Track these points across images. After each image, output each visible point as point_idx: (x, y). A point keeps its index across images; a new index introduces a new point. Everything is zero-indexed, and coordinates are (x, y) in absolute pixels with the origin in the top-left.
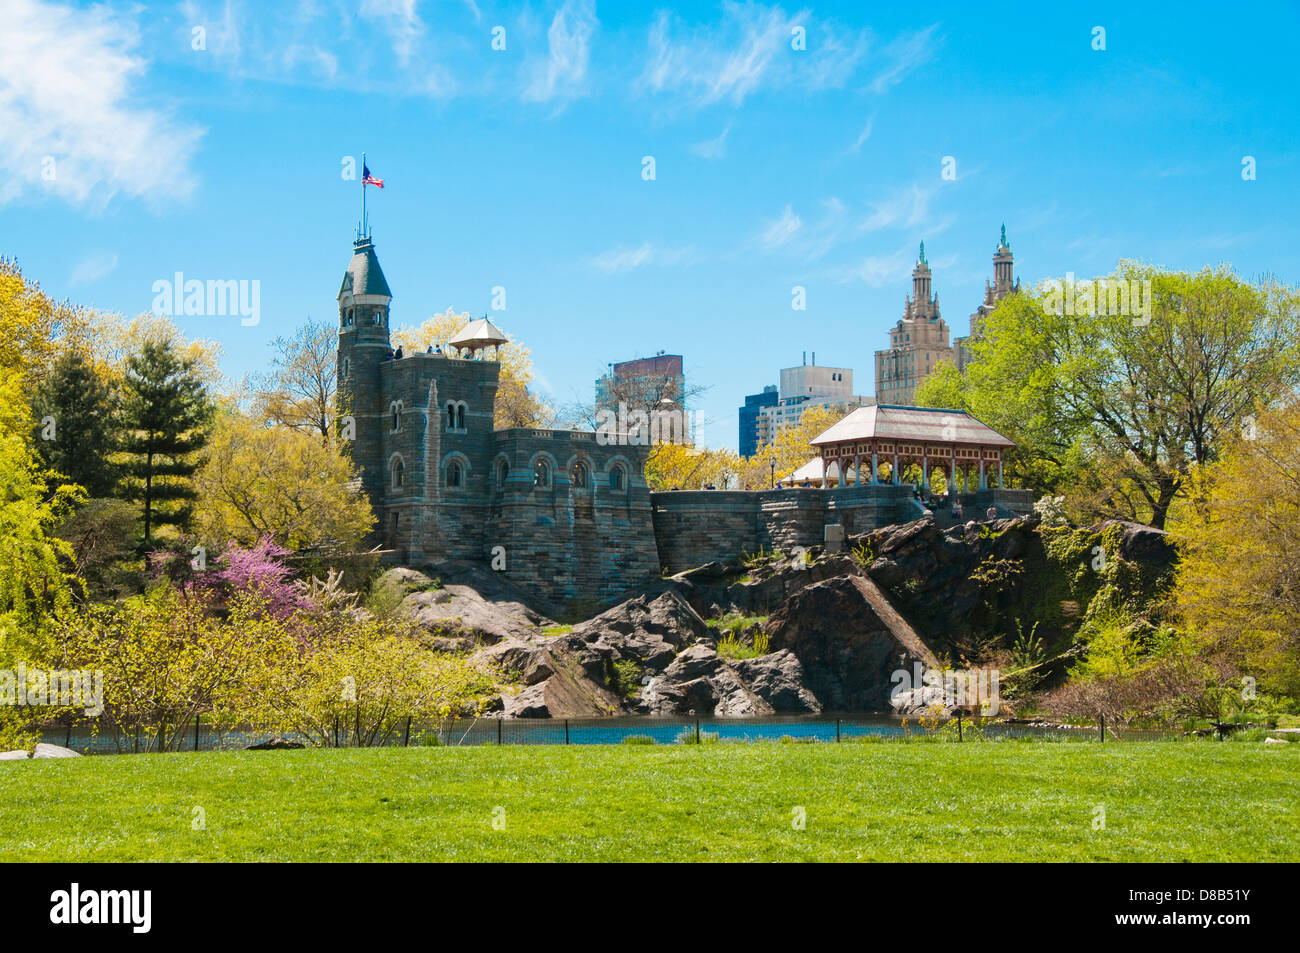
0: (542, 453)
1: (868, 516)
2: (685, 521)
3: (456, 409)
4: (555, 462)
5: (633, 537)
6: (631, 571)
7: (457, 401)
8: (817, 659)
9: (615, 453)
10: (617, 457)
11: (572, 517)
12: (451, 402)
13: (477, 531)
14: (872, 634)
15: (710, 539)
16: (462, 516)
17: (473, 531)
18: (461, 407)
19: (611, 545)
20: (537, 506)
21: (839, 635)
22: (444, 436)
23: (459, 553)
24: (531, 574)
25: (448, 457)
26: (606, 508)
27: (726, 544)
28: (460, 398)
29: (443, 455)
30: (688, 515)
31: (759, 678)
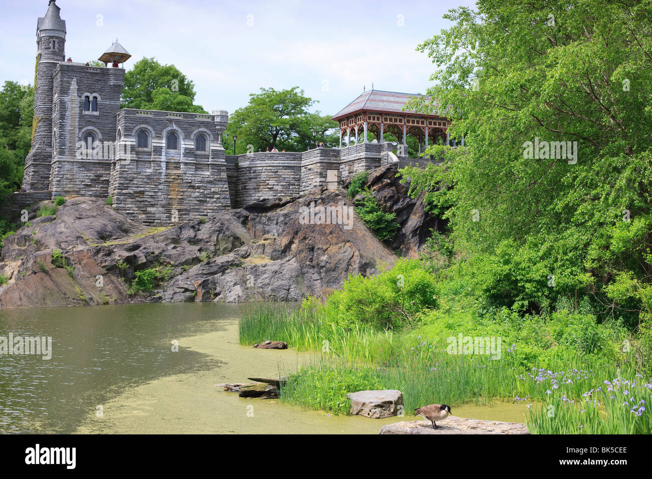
0: (142, 126)
1: (361, 165)
2: (253, 173)
3: (91, 99)
4: (153, 132)
5: (210, 182)
6: (209, 205)
7: (91, 93)
8: (308, 263)
9: (199, 127)
10: (201, 129)
11: (164, 169)
12: (88, 94)
13: (105, 178)
14: (340, 245)
15: (268, 184)
16: (94, 169)
17: (101, 179)
18: (95, 98)
19: (193, 187)
20: (137, 161)
21: (320, 246)
22: (81, 116)
23: (90, 193)
24: (130, 206)
25: (83, 130)
26: (190, 163)
27: (279, 188)
28: (94, 92)
29: (80, 129)
30: (254, 169)
31: (265, 276)
